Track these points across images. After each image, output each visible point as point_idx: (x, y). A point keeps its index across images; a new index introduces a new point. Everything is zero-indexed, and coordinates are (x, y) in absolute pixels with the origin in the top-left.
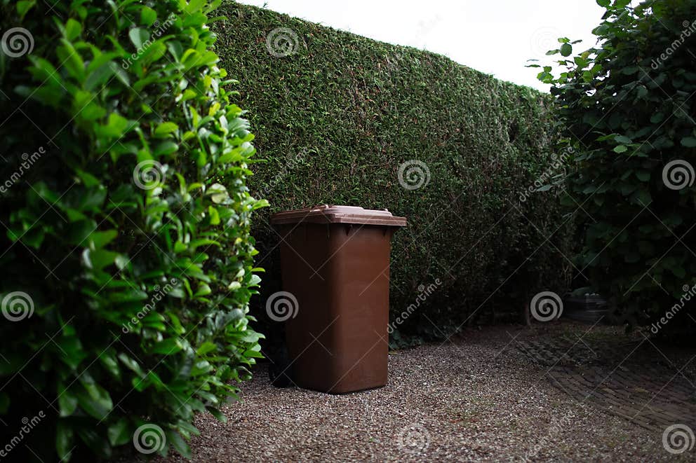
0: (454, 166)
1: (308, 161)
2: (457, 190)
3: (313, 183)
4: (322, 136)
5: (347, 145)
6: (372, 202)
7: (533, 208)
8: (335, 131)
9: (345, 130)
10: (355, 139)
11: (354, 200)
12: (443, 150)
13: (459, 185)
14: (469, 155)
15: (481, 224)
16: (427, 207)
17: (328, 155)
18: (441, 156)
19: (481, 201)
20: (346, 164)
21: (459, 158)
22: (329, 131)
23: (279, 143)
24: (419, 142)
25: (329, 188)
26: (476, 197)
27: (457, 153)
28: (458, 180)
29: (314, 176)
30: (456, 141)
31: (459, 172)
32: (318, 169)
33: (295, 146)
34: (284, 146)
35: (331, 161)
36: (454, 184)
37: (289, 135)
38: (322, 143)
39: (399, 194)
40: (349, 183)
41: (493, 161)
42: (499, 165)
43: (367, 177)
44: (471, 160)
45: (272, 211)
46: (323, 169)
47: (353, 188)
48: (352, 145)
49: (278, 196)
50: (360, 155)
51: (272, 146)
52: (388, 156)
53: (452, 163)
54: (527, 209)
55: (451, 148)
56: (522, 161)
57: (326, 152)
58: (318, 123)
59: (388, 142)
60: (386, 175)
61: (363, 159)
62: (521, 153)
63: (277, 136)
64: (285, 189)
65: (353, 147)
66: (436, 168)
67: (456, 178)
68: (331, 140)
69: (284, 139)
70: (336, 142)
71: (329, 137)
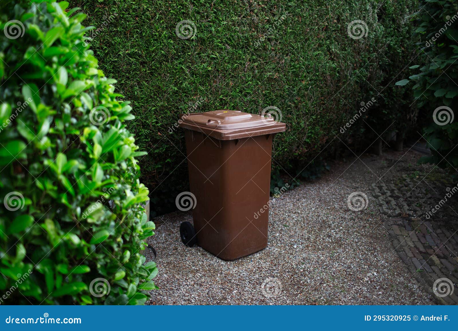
0: (330, 52)
1: (210, 64)
2: (331, 72)
3: (214, 82)
4: (221, 42)
5: (242, 48)
6: (262, 91)
7: (392, 73)
8: (232, 37)
9: (241, 35)
10: (249, 42)
11: (247, 93)
12: (322, 40)
13: (334, 68)
14: (343, 41)
15: (349, 95)
16: (307, 89)
17: (226, 58)
18: (320, 45)
19: (351, 77)
20: (241, 64)
21: (335, 45)
22: (227, 38)
23: (185, 53)
24: (302, 37)
25: (227, 85)
26: (346, 76)
27: (333, 41)
28: (333, 63)
29: (215, 77)
30: (333, 31)
31: (334, 57)
32: (218, 71)
33: (199, 54)
34: (190, 55)
35: (228, 63)
36: (330, 67)
37: (193, 45)
38: (222, 49)
39: (284, 82)
40: (244, 79)
41: (363, 42)
42: (367, 44)
43: (258, 72)
44: (345, 44)
45: (181, 108)
46: (222, 70)
47: (247, 83)
48: (246, 47)
49: (185, 96)
50: (253, 55)
51: (179, 56)
52: (276, 52)
53: (329, 50)
54: (387, 74)
55: (329, 38)
56: (386, 37)
57: (224, 55)
58: (218, 32)
59: (277, 40)
60: (274, 69)
61: (254, 57)
62: (386, 30)
63: (183, 47)
64: (191, 91)
65: (247, 48)
66: (316, 56)
67: (331, 62)
68: (229, 45)
69: (189, 49)
70: (233, 46)
71: (227, 43)
